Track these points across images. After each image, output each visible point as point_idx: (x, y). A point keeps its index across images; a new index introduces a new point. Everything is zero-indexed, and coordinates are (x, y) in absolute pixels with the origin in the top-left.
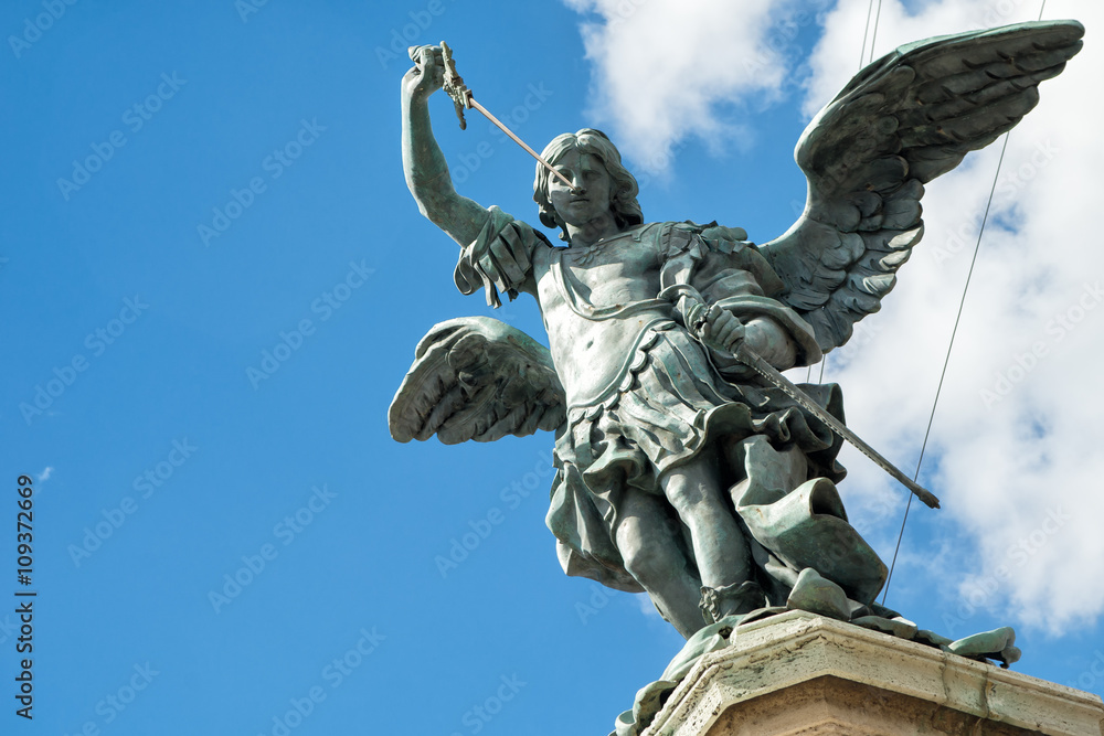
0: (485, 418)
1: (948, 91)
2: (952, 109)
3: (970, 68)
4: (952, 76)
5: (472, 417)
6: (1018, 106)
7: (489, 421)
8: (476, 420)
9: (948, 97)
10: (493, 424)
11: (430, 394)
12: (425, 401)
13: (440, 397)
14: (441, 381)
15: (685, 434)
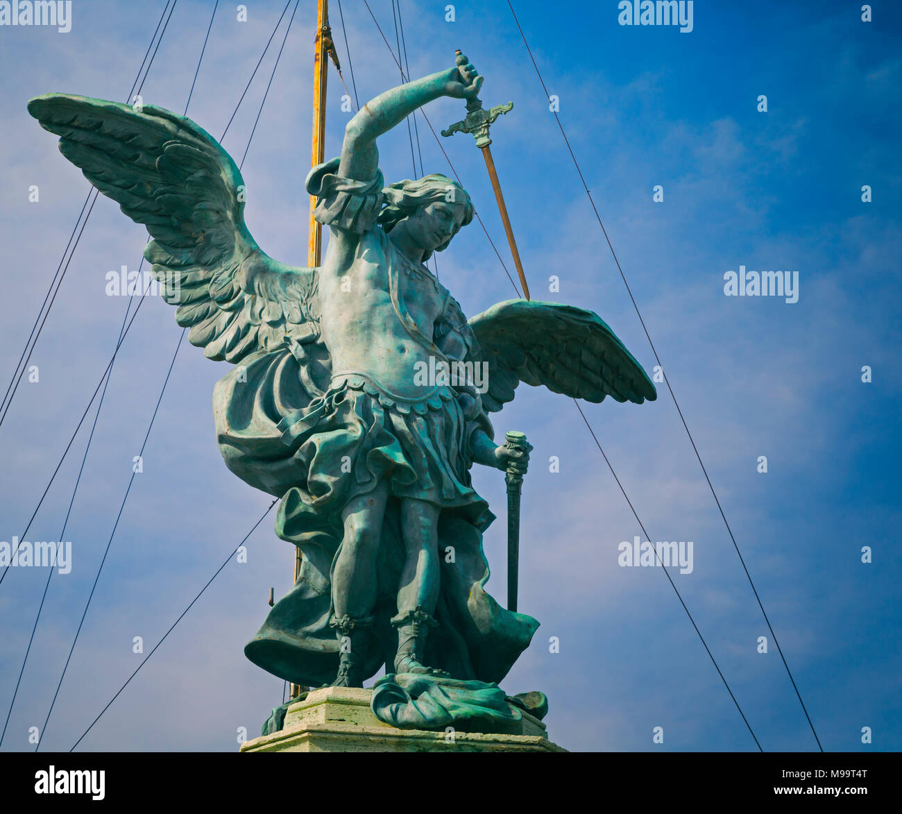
0: (118, 179)
3: (600, 357)
4: (591, 352)
5: (109, 167)
6: (588, 393)
7: (117, 183)
8: (109, 171)
9: (575, 356)
10: (118, 186)
11: (108, 127)
12: (94, 124)
13: (111, 136)
14: (132, 136)
15: (449, 491)
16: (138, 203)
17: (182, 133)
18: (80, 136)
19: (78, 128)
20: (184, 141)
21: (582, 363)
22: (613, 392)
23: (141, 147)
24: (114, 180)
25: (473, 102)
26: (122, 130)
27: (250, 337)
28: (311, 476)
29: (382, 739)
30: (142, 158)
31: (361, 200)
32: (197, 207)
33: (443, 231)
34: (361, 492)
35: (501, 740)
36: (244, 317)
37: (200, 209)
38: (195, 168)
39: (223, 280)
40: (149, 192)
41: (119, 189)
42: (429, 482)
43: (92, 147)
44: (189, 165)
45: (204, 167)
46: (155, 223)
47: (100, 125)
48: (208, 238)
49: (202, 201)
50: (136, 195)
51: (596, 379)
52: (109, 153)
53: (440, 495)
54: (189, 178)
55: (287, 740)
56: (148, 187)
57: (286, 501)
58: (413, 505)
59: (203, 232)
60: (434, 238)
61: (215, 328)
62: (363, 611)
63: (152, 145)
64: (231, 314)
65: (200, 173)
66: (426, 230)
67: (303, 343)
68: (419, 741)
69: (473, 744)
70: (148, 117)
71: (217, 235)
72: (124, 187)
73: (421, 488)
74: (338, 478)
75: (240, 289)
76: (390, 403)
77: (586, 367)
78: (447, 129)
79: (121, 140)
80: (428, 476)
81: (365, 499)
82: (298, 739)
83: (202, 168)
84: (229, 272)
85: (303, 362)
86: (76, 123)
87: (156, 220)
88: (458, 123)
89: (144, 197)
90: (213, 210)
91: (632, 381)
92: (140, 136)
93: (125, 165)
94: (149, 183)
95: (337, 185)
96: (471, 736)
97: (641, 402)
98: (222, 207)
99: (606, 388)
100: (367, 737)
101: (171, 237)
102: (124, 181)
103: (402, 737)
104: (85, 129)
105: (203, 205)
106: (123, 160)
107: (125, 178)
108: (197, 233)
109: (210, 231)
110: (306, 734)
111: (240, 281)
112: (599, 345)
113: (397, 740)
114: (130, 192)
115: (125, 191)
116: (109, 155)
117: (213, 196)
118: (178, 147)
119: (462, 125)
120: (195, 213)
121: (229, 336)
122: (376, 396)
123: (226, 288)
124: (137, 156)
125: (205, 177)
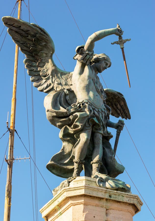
0: (21, 41)
1: (117, 105)
2: (115, 106)
3: (121, 106)
4: (120, 105)
5: (19, 38)
6: (116, 115)
7: (21, 42)
8: (19, 39)
9: (116, 105)
10: (21, 43)
11: (22, 28)
12: (19, 26)
13: (22, 30)
14: (28, 31)
15: (105, 132)
16: (25, 48)
17: (42, 33)
18: (14, 29)
19: (14, 26)
20: (42, 34)
21: (117, 107)
22: (122, 116)
23: (30, 34)
24: (20, 42)
25: (120, 37)
26: (26, 29)
27: (51, 87)
28: (75, 123)
29: (101, 190)
30: (29, 37)
31: (89, 56)
32: (41, 52)
33: (105, 68)
34: (87, 129)
35: (129, 194)
36: (50, 81)
37: (41, 53)
38: (43, 42)
39: (44, 71)
40: (28, 46)
41: (21, 44)
42: (102, 129)
43: (16, 32)
44: (42, 41)
45: (46, 42)
46: (28, 54)
47: (20, 26)
48: (42, 60)
49: (42, 51)
50: (24, 46)
51: (119, 112)
52: (21, 35)
53: (104, 133)
54: (41, 44)
55: (78, 188)
56: (29, 45)
57: (64, 129)
58: (98, 134)
59: (41, 58)
60: (103, 69)
61: (41, 83)
62: (83, 159)
63: (33, 34)
64: (46, 80)
65: (44, 43)
66: (101, 67)
67: (68, 90)
68: (110, 192)
69: (122, 195)
70: (34, 27)
71: (44, 60)
72: (22, 44)
73: (100, 130)
74: (82, 124)
75: (49, 74)
76: (94, 108)
77: (118, 109)
78: (113, 42)
79: (24, 31)
80: (102, 127)
81: (88, 130)
82: (81, 188)
83: (45, 42)
84: (47, 69)
85: (68, 94)
86: (13, 25)
87: (28, 53)
88: (116, 42)
89: (27, 47)
90: (45, 53)
91: (126, 114)
92: (30, 31)
93: (24, 38)
94: (29, 44)
95: (84, 52)
96: (122, 192)
97: (127, 119)
98: (48, 53)
99: (120, 115)
100: (98, 190)
101: (31, 59)
102: (23, 42)
103: (106, 191)
104: (16, 27)
105: (43, 52)
106: (24, 37)
107: (23, 41)
108: (39, 59)
109: (43, 58)
110: (84, 187)
111: (49, 72)
112: (122, 103)
113: (105, 191)
114: (23, 45)
115: (22, 45)
116: (20, 35)
117: (46, 49)
118: (40, 36)
119: (117, 42)
120: (39, 53)
121: (45, 86)
122: (91, 105)
123: (45, 74)
124: (28, 36)
125: (45, 45)
